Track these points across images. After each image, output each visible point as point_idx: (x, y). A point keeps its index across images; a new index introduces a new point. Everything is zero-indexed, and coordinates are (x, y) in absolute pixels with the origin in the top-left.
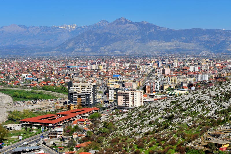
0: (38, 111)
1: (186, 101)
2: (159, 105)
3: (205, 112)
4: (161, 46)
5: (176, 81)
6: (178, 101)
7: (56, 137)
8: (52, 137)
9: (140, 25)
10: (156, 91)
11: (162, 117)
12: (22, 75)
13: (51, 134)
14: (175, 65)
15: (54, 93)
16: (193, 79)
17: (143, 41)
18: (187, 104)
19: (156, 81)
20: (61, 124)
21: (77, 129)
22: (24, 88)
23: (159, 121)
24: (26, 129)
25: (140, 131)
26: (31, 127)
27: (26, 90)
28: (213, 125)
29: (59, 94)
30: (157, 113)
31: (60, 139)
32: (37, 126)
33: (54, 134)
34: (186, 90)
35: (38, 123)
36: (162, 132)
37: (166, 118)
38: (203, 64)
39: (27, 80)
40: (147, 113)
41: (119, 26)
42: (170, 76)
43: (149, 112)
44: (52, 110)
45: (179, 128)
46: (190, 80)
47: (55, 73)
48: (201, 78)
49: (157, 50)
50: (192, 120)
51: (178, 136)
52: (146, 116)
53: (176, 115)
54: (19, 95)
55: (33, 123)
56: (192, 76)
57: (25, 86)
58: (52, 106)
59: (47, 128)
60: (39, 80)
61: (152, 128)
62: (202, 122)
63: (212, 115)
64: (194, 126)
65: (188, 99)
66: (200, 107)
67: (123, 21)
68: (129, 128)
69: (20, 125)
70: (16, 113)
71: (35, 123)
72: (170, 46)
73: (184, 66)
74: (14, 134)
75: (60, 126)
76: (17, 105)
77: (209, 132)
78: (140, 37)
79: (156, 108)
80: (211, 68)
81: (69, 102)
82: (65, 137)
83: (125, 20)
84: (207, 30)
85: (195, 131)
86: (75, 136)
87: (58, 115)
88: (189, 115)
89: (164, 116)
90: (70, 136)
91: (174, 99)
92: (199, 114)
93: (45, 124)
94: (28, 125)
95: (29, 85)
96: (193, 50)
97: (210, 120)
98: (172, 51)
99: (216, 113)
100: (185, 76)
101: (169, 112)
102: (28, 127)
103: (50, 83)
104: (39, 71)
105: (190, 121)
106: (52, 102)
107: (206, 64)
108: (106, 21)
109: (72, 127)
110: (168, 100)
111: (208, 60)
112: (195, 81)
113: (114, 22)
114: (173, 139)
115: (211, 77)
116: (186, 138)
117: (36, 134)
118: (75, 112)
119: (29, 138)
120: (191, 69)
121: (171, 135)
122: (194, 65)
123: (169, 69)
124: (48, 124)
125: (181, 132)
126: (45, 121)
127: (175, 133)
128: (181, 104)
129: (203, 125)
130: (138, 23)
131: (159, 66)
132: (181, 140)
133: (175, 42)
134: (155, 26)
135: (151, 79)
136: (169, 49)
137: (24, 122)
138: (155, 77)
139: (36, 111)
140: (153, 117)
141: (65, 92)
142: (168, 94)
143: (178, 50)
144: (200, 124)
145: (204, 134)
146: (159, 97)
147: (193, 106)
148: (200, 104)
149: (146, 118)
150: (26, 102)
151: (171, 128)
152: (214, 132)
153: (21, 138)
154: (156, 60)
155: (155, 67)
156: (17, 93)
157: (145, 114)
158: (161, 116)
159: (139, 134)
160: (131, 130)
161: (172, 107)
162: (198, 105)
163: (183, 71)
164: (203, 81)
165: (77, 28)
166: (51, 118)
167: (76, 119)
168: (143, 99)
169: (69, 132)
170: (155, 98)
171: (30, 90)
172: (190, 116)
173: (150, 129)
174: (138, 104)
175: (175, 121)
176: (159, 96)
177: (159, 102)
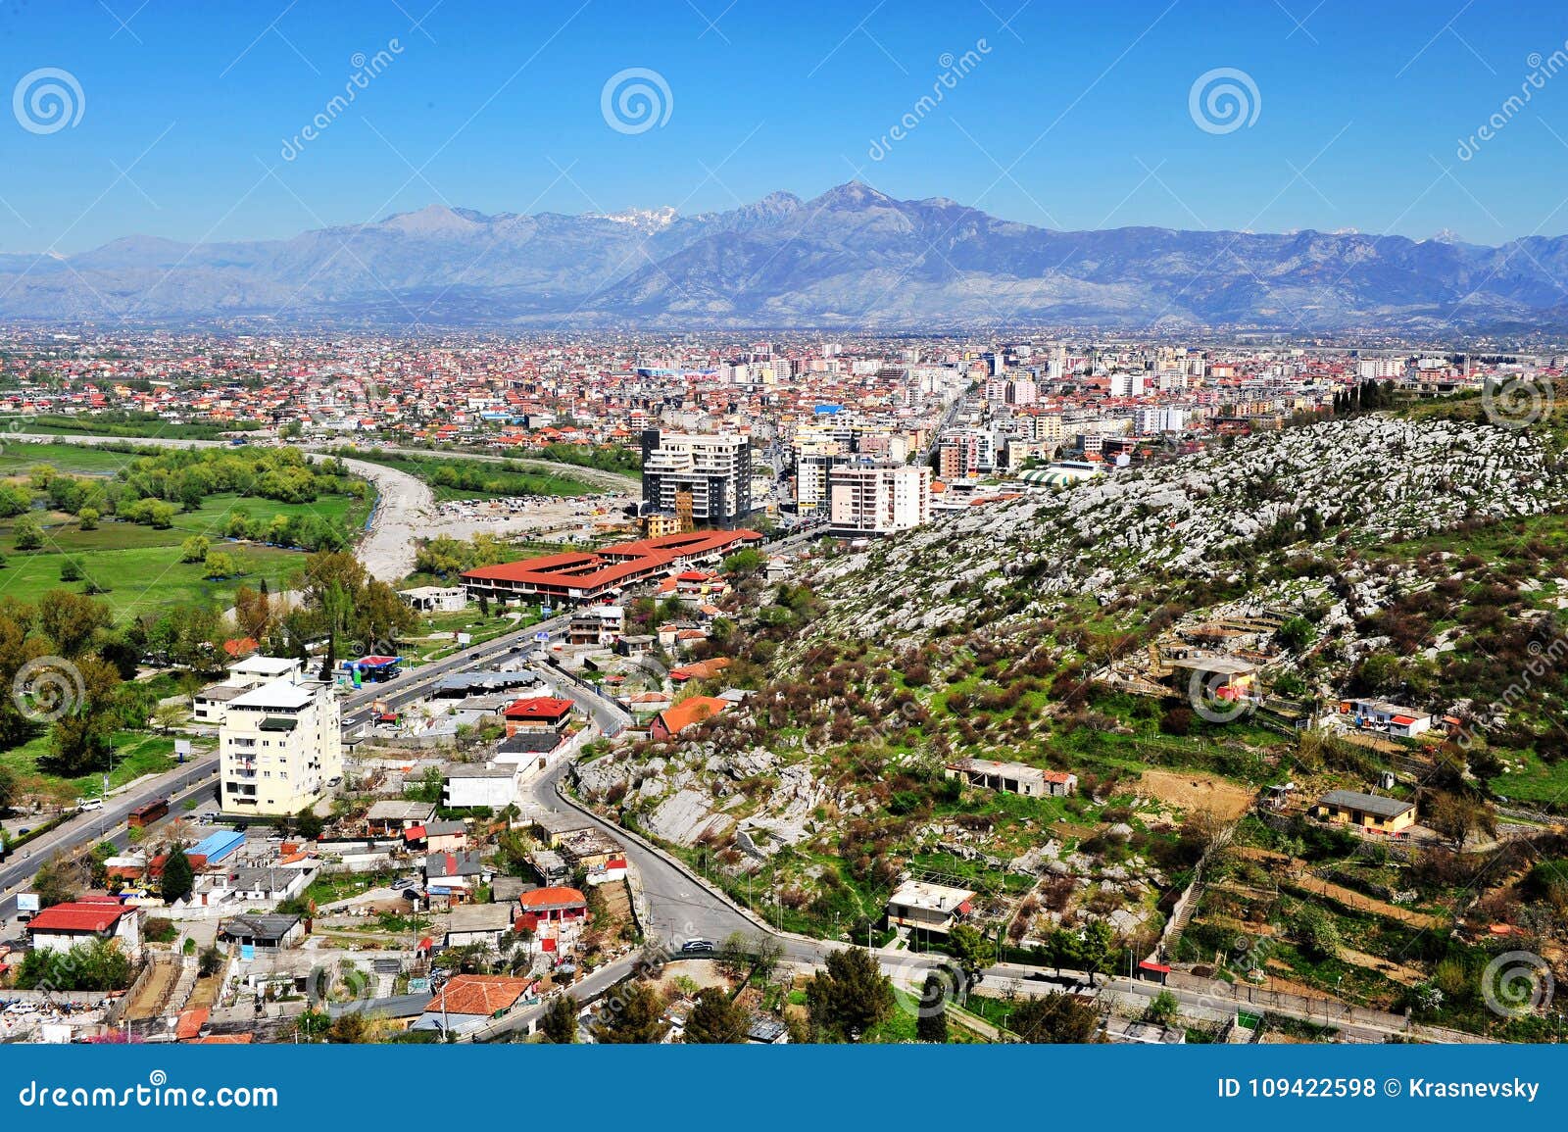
0: (530, 541)
1: (1094, 508)
2: (990, 521)
3: (1167, 551)
4: (1003, 296)
5: (1056, 431)
6: (1064, 508)
7: (594, 639)
8: (580, 639)
9: (924, 211)
10: (980, 471)
11: (1001, 569)
12: (467, 403)
13: (579, 627)
14: (1056, 371)
15: (590, 473)
16: (1125, 423)
17: (934, 273)
18: (1099, 521)
19: (981, 431)
20: (616, 591)
21: (674, 609)
22: (477, 452)
23: (989, 586)
24: (484, 607)
25: (914, 622)
26: (502, 601)
27: (484, 459)
28: (1195, 603)
29: (606, 474)
30: (981, 555)
31: (612, 646)
32: (524, 597)
33: (589, 627)
34: (1097, 468)
35: (530, 586)
36: (998, 625)
37: (1014, 571)
38: (1163, 365)
39: (485, 422)
40: (942, 553)
41: (843, 215)
42: (1035, 413)
43: (951, 550)
44: (582, 536)
45: (1067, 610)
46: (1112, 427)
47: (593, 395)
48: (1153, 422)
49: (988, 311)
50: (1115, 583)
51: (1060, 641)
52: (941, 565)
53: (1054, 561)
54: (456, 477)
55: (508, 583)
56: (1120, 412)
57: (479, 445)
58: (580, 520)
59: (561, 606)
60: (533, 423)
61: (962, 611)
62: (1154, 589)
63: (1194, 563)
64: (1125, 605)
65: (1101, 501)
66: (1146, 531)
67: (858, 195)
68: (874, 610)
69: (462, 591)
70: (445, 548)
71: (519, 584)
72: (1036, 296)
73: (1089, 372)
74: (438, 626)
75: (614, 597)
76: (449, 516)
77: (1178, 628)
78: (921, 260)
79: (977, 533)
80: (1197, 384)
81: (646, 509)
82: (631, 640)
83: (866, 190)
84: (1184, 233)
85: (1125, 624)
86: (667, 637)
87: (602, 555)
88: (1106, 562)
89: (1009, 566)
90: (649, 638)
91: (1047, 502)
92: (1144, 561)
93: (554, 588)
94: (490, 593)
95: (495, 440)
96: (1125, 313)
97: (1183, 583)
98: (1046, 316)
99: (1209, 554)
100: (1092, 412)
101: (1027, 551)
102: (493, 600)
103: (574, 435)
104: (531, 389)
105: (1107, 587)
106: (582, 507)
107: (1174, 368)
108: (790, 195)
109: (658, 603)
110: (1025, 502)
111: (1182, 352)
112: (1130, 431)
113: (822, 200)
114: (1043, 654)
115: (1195, 417)
116: (1092, 649)
117: (521, 626)
118: (669, 546)
119: (497, 642)
120: (1117, 385)
121: (1035, 636)
122: (1128, 372)
123: (1033, 385)
124: (565, 589)
125: (1071, 626)
126: (553, 578)
127: (1049, 632)
128: (1074, 520)
129: (1159, 602)
130: (914, 204)
131: (993, 373)
132: (1070, 657)
133: (1056, 280)
134: (981, 218)
135: (962, 424)
136: (1035, 306)
137: (477, 580)
138: (975, 417)
139: (520, 540)
140: (965, 569)
141: (630, 468)
142: (1026, 481)
143: (1070, 311)
144: (1147, 597)
145: (1161, 636)
146: (992, 491)
147: (1121, 530)
148: (1149, 521)
149: (938, 573)
150: (483, 507)
151: (1036, 610)
152: (1199, 628)
153: (464, 638)
154: (983, 349)
155: (978, 375)
156: (450, 471)
157: (935, 558)
158: (996, 565)
159: (910, 632)
160: (882, 615)
161: (1039, 533)
162: (1140, 526)
163: (1084, 392)
164: (1163, 433)
165: (678, 221)
166: (579, 568)
167: (671, 572)
168: (928, 497)
169: (645, 619)
170: (974, 496)
171: (500, 460)
172: (1110, 568)
173: (956, 613)
174: (908, 517)
175: (1051, 585)
176: (991, 488)
177: (991, 510)
